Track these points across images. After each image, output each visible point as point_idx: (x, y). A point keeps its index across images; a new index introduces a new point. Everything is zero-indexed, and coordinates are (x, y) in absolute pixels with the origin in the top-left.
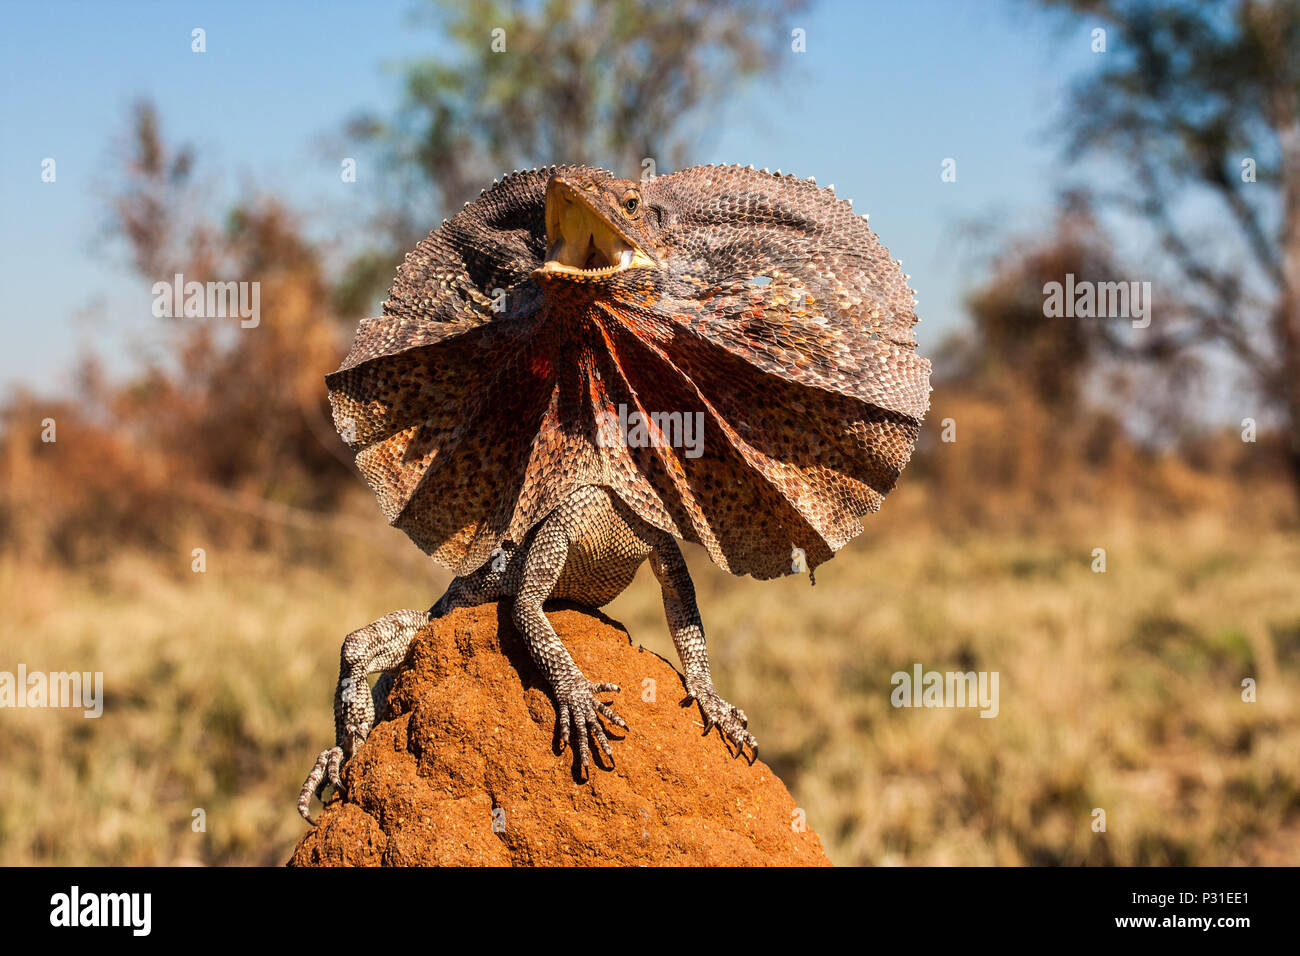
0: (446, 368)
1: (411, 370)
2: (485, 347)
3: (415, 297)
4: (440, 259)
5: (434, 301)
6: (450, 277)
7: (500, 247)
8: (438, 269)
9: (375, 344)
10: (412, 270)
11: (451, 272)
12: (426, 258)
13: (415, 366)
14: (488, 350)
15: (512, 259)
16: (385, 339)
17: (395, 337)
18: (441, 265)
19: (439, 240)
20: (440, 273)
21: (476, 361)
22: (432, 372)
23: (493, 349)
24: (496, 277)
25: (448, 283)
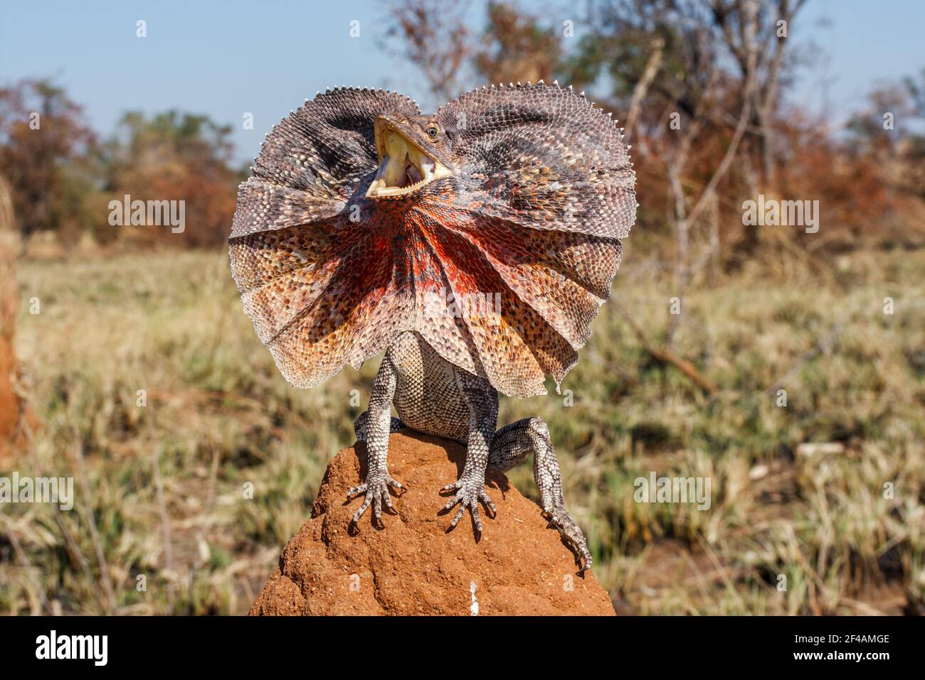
0: (311, 240)
1: (288, 239)
2: (340, 228)
3: (277, 168)
4: (293, 141)
5: (292, 173)
6: (303, 157)
7: (341, 146)
8: (293, 149)
9: (255, 207)
10: (272, 147)
11: (303, 153)
12: (281, 139)
13: (291, 237)
14: (341, 231)
15: (351, 156)
16: (262, 204)
17: (269, 203)
18: (295, 147)
19: (290, 126)
20: (295, 153)
21: (332, 237)
22: (301, 242)
23: (345, 230)
24: (339, 166)
25: (302, 162)
